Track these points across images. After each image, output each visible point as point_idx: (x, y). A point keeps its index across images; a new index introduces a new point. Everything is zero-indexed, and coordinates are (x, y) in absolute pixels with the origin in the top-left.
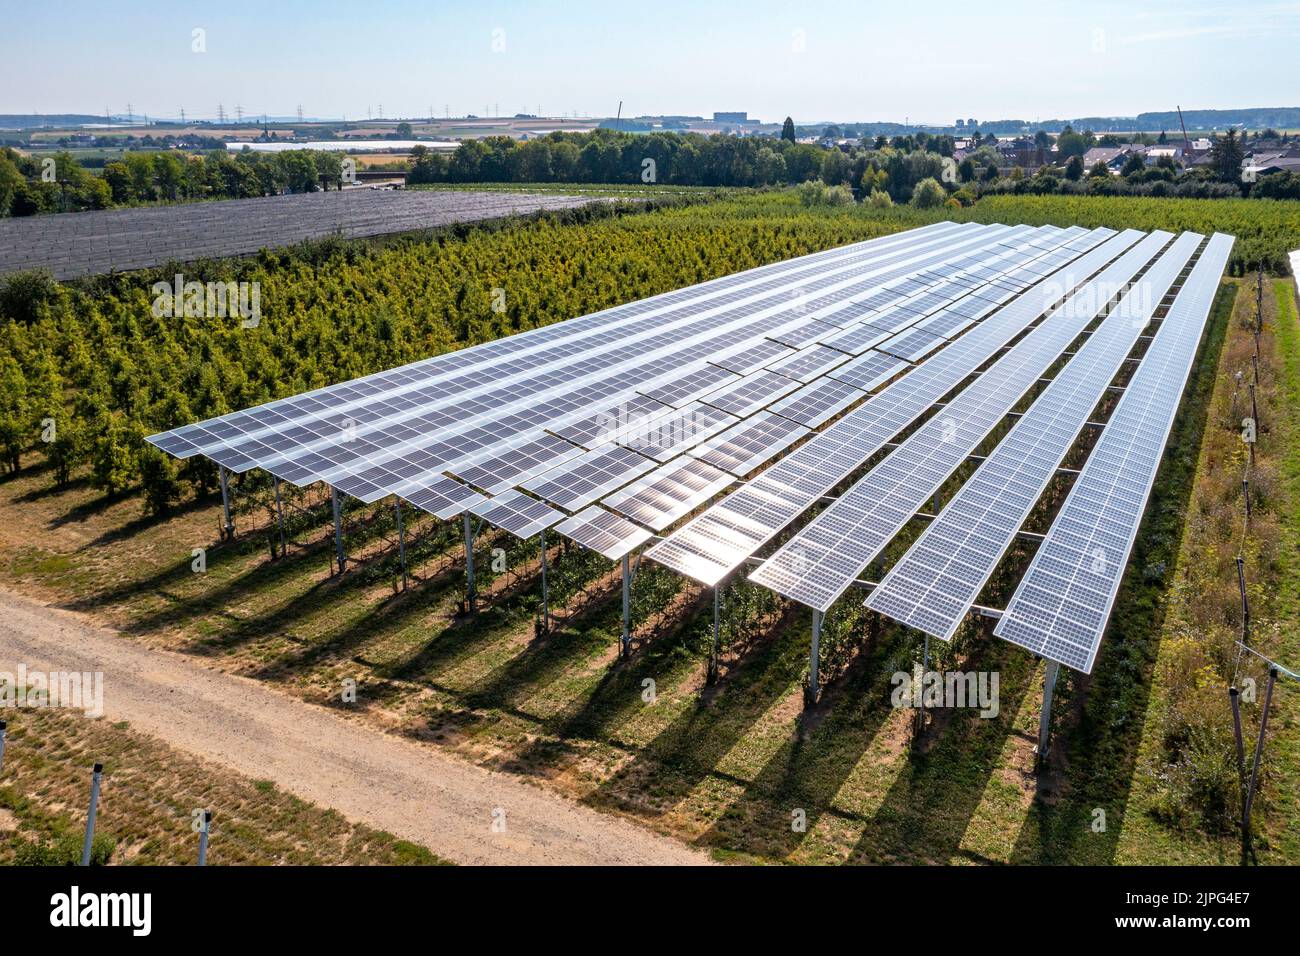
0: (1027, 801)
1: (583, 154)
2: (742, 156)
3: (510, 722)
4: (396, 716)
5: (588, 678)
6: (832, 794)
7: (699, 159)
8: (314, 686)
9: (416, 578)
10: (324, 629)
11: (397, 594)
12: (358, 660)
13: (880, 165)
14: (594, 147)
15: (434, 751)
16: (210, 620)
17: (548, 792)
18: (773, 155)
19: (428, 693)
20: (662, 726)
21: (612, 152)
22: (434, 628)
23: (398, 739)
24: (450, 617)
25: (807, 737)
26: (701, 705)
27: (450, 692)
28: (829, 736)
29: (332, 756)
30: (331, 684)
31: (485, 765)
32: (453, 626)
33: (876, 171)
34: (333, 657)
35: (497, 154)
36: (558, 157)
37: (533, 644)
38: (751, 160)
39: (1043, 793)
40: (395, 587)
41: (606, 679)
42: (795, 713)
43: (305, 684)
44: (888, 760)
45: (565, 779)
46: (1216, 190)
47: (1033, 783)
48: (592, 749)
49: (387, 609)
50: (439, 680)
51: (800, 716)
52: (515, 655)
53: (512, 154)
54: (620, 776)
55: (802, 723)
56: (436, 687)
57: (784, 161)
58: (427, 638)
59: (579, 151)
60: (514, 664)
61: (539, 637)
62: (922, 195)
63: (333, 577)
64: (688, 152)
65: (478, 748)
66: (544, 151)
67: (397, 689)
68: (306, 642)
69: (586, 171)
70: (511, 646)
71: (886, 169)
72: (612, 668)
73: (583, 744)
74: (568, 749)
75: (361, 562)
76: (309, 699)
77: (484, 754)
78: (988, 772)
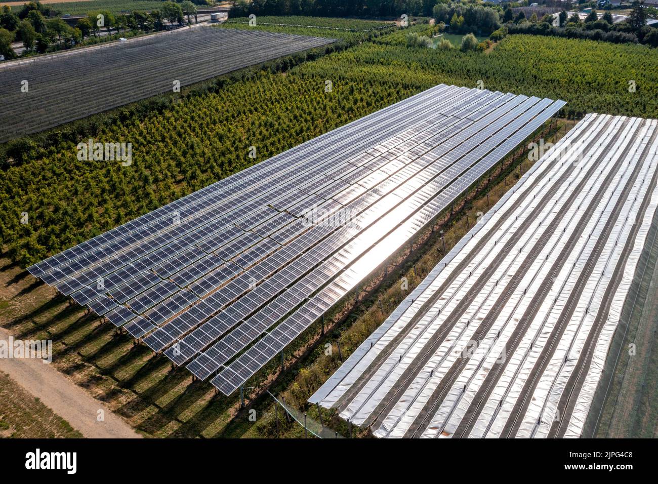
0: (229, 420)
3: (111, 380)
4: (80, 377)
5: (141, 364)
6: (180, 414)
8: (63, 364)
10: (74, 339)
11: (101, 324)
12: (79, 354)
15: (83, 390)
16: (43, 333)
17: (106, 407)
19: (93, 367)
20: (150, 385)
22: (106, 340)
23: (76, 386)
25: (187, 393)
26: (166, 377)
27: (99, 368)
28: (193, 393)
29: (58, 390)
30: (68, 363)
31: (95, 397)
34: (72, 351)
37: (132, 349)
39: (237, 417)
40: (101, 322)
41: (146, 365)
42: (189, 383)
43: (60, 363)
44: (203, 402)
45: (114, 403)
47: (236, 413)
48: (127, 393)
50: (98, 363)
51: (191, 384)
52: (125, 354)
54: (129, 403)
55: (189, 387)
56: (97, 366)
58: (102, 345)
60: (123, 357)
61: (135, 346)
63: (86, 315)
65: (97, 390)
67: (85, 366)
68: (66, 345)
70: (125, 349)
72: (149, 361)
73: (126, 390)
74: (120, 391)
76: (59, 369)
77: (97, 392)
78: (226, 410)
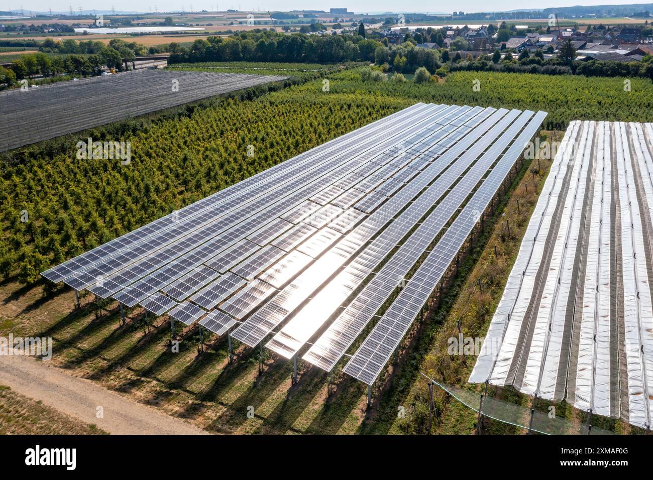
0: (359, 423)
1: (257, 45)
2: (338, 45)
3: (184, 395)
4: (141, 394)
5: (216, 373)
6: (293, 422)
7: (316, 47)
8: (112, 382)
9: (154, 326)
10: (116, 354)
11: (146, 335)
12: (129, 368)
13: (403, 54)
14: (263, 42)
15: (154, 409)
16: (71, 351)
17: (193, 425)
18: (353, 45)
19: (155, 382)
20: (239, 395)
21: (272, 44)
22: (159, 351)
23: (142, 405)
24: (165, 346)
25: (290, 398)
26: (255, 384)
27: (163, 382)
28: (298, 398)
29: (117, 413)
30: (118, 380)
31: (172, 415)
32: (167, 350)
33: (401, 57)
34: (119, 367)
35: (213, 47)
36: (245, 48)
37: (197, 358)
38: (342, 48)
39: (367, 418)
40: (145, 332)
41: (223, 373)
42: (288, 388)
43: (108, 381)
44: (316, 407)
45: (200, 419)
46: (560, 70)
47: (364, 415)
48: (211, 406)
49: (141, 343)
50: (159, 377)
51: (290, 389)
52: (189, 364)
53: (221, 47)
54: (220, 417)
55: (290, 392)
56: (158, 380)
57: (358, 48)
58: (156, 356)
59: (255, 44)
60: (189, 367)
61: (199, 354)
62: (419, 76)
63: (121, 327)
64: (311, 44)
65: (171, 407)
66: (237, 44)
67: (143, 382)
68: (109, 360)
69: (260, 54)
70: (188, 359)
71: (406, 56)
72: (225, 369)
73: (209, 404)
74: (203, 406)
75: (132, 319)
76: (109, 388)
77: (172, 410)
78: (350, 411)
